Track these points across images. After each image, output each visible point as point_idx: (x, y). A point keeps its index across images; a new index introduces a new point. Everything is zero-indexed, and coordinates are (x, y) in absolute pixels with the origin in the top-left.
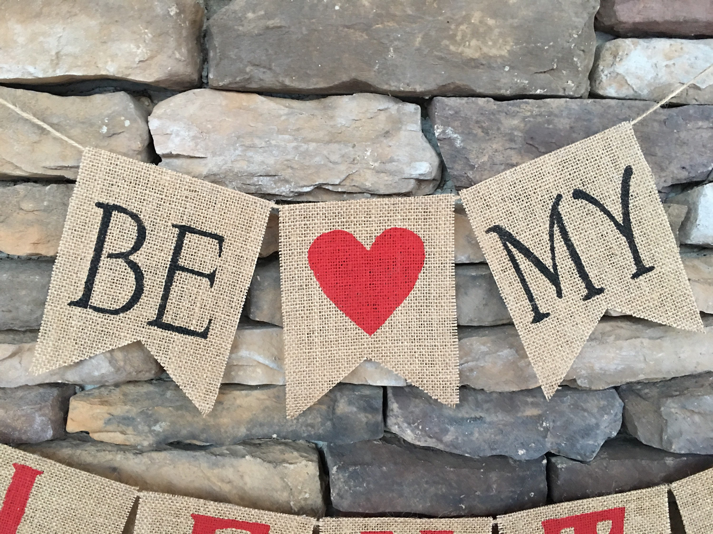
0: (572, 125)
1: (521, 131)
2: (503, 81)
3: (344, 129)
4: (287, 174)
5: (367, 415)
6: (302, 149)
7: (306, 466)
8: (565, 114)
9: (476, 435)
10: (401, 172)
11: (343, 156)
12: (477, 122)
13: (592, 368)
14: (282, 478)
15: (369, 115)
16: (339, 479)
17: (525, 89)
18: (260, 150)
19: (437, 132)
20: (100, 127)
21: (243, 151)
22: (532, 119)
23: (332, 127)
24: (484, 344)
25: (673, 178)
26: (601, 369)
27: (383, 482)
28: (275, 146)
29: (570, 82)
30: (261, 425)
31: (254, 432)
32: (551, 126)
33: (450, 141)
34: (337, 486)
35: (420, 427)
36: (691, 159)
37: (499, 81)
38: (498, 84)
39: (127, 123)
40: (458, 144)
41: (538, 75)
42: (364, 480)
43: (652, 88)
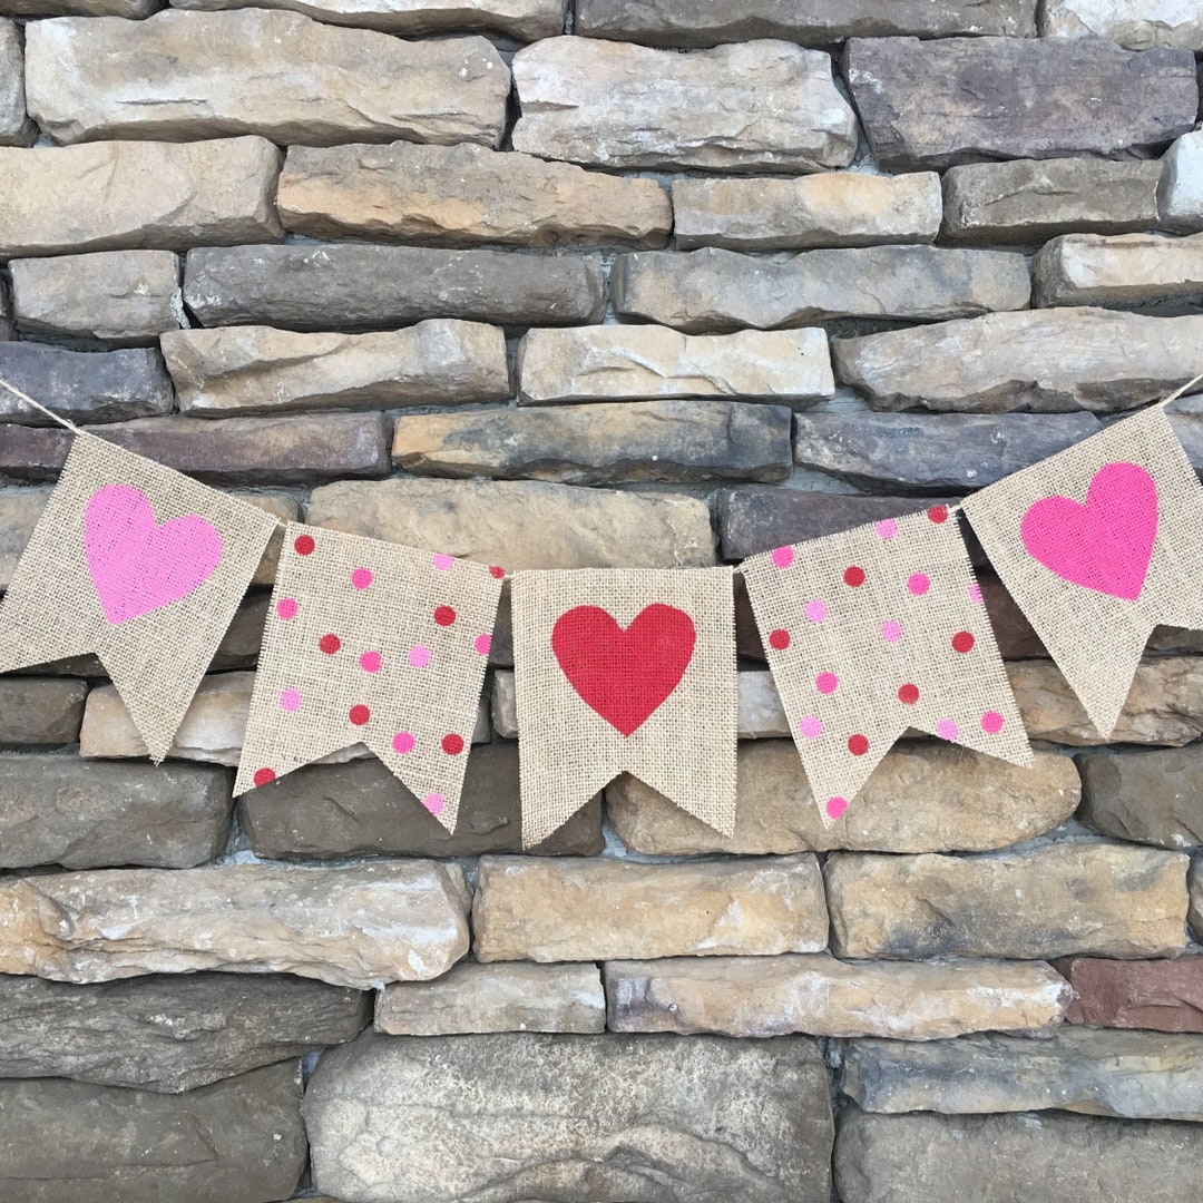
0: (1015, 66)
1: (955, 74)
2: (930, 14)
3: (738, 78)
4: (671, 127)
5: (772, 430)
6: (691, 94)
7: (694, 506)
8: (1006, 53)
9: (912, 452)
10: (810, 122)
11: (740, 102)
12: (901, 65)
13: (1056, 366)
14: (663, 520)
15: (768, 64)
16: (738, 509)
17: (956, 24)
18: (641, 97)
19: (853, 77)
20: (460, 70)
21: (622, 99)
22: (966, 60)
23: (724, 75)
24: (917, 337)
25: (1145, 133)
26: (1068, 368)
27: (793, 517)
28: (661, 91)
29: (1010, 19)
30: (637, 444)
31: (629, 451)
32: (990, 68)
33: (869, 87)
34: (736, 519)
35: (841, 440)
36: (1166, 109)
37: (924, 14)
38: (923, 18)
39: (490, 65)
40: (879, 89)
41: (971, 9)
42: (770, 512)
43: (1111, 26)
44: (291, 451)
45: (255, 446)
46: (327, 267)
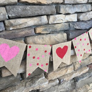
44: (24, 34)
45: (19, 34)
46: (29, 10)
